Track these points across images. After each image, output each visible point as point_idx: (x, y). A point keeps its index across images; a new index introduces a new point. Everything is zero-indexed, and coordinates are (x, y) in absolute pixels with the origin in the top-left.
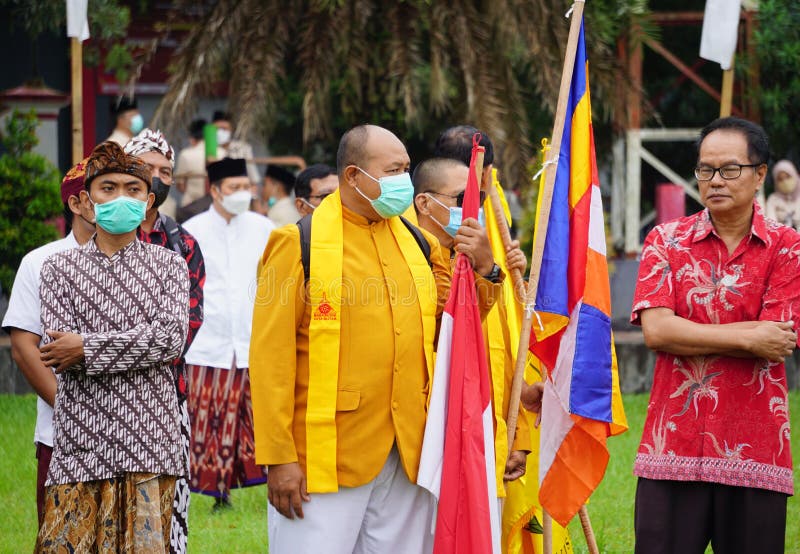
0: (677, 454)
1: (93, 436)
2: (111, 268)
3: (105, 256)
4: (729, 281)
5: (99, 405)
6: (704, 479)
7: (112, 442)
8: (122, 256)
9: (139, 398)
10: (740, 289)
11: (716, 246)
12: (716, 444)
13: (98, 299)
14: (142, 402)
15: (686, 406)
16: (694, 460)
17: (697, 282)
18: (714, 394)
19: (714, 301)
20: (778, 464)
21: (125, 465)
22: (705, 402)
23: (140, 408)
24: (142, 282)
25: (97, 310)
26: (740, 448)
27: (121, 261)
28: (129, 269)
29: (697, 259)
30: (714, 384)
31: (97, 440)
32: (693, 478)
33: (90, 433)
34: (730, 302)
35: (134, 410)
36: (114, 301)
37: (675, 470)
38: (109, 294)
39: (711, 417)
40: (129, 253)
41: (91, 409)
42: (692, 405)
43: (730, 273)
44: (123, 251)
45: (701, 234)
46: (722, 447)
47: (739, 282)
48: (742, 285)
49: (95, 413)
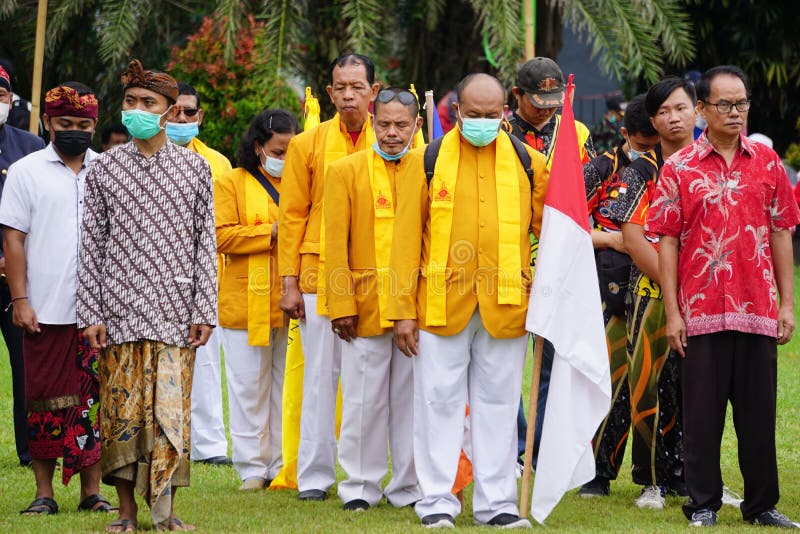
0: (707, 314)
1: (125, 307)
2: (147, 169)
3: (143, 157)
4: (732, 184)
5: (131, 283)
6: (727, 328)
7: (139, 313)
8: (158, 158)
9: (162, 283)
10: (741, 190)
11: (718, 161)
12: (733, 303)
13: (137, 193)
14: (164, 287)
15: (710, 280)
16: (719, 316)
17: (708, 189)
18: (729, 267)
19: (723, 199)
20: (770, 317)
21: (145, 334)
22: (723, 274)
23: (162, 291)
24: (174, 182)
25: (136, 201)
26: (745, 305)
27: (157, 162)
28: (163, 169)
29: (705, 173)
30: (729, 260)
31: (128, 309)
32: (720, 329)
33: (122, 304)
34: (735, 199)
35: (157, 291)
36: (150, 196)
37: (707, 326)
38: (146, 190)
39: (728, 284)
40: (163, 155)
41: (124, 285)
42: (714, 278)
43: (732, 178)
44: (158, 153)
45: (703, 153)
46: (737, 304)
47: (739, 185)
48: (742, 187)
49: (127, 288)
